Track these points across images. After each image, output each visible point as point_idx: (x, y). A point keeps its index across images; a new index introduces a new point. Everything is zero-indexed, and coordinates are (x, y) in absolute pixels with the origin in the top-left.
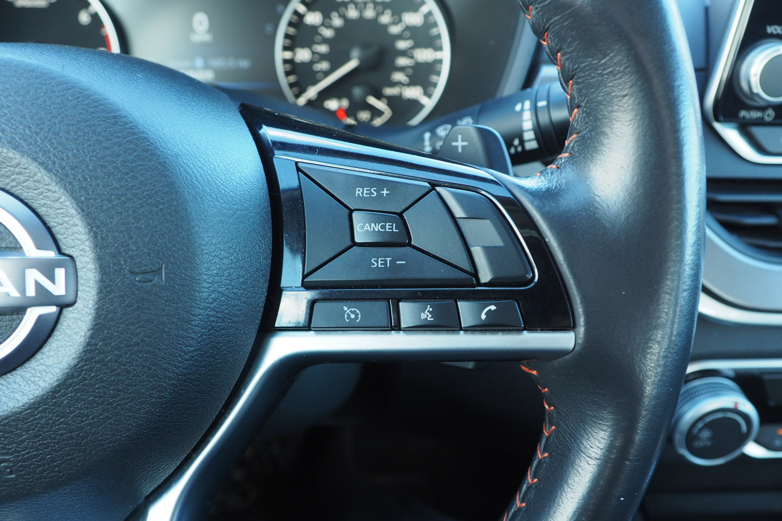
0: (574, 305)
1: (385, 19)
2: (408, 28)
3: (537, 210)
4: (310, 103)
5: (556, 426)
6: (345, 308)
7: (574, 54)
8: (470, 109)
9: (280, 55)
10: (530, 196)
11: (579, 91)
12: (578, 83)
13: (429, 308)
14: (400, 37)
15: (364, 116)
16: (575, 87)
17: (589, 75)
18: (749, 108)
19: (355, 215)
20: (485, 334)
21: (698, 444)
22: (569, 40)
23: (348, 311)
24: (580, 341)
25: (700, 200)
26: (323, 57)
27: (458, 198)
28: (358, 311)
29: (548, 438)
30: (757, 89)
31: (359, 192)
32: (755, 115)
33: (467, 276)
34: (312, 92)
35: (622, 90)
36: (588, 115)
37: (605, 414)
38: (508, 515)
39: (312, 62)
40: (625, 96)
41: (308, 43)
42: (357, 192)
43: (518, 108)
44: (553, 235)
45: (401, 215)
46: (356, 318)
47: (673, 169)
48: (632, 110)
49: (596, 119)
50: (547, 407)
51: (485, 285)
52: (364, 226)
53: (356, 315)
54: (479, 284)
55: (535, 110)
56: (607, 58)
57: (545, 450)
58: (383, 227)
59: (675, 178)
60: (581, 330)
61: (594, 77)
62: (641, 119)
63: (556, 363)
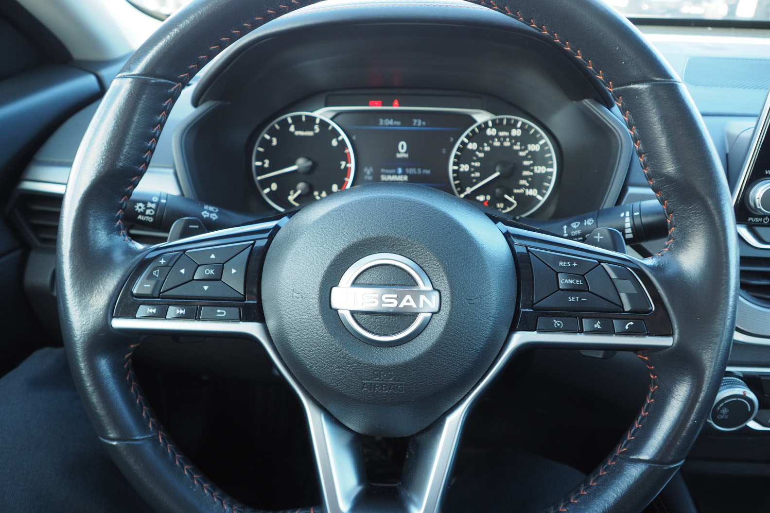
0: (673, 324)
1: (517, 147)
2: (530, 153)
3: (654, 277)
4: (467, 197)
5: (658, 386)
6: (555, 321)
7: (675, 202)
8: (591, 213)
9: (451, 167)
10: (650, 269)
11: (676, 219)
12: (675, 216)
13: (599, 322)
14: (525, 158)
15: (500, 205)
16: (674, 217)
17: (682, 213)
18: (754, 216)
19: (559, 275)
20: (626, 336)
21: (719, 417)
22: (673, 196)
23: (556, 322)
24: (675, 342)
25: (737, 275)
26: (477, 169)
27: (612, 268)
28: (561, 323)
29: (653, 392)
30: (760, 207)
31: (561, 263)
32: (757, 220)
33: (618, 307)
34: (469, 190)
35: (699, 221)
36: (680, 231)
37: (686, 379)
38: (630, 432)
39: (470, 172)
40: (701, 224)
41: (468, 162)
42: (560, 264)
43: (622, 215)
44: (663, 289)
45: (583, 276)
46: (561, 326)
47: (724, 260)
48: (704, 231)
49: (685, 234)
50: (652, 377)
51: (627, 312)
52: (564, 281)
53: (561, 324)
54: (624, 311)
55: (632, 217)
56: (692, 206)
57: (652, 398)
58: (575, 282)
59: (725, 264)
60: (676, 336)
61: (685, 214)
62: (709, 236)
63: (661, 353)
